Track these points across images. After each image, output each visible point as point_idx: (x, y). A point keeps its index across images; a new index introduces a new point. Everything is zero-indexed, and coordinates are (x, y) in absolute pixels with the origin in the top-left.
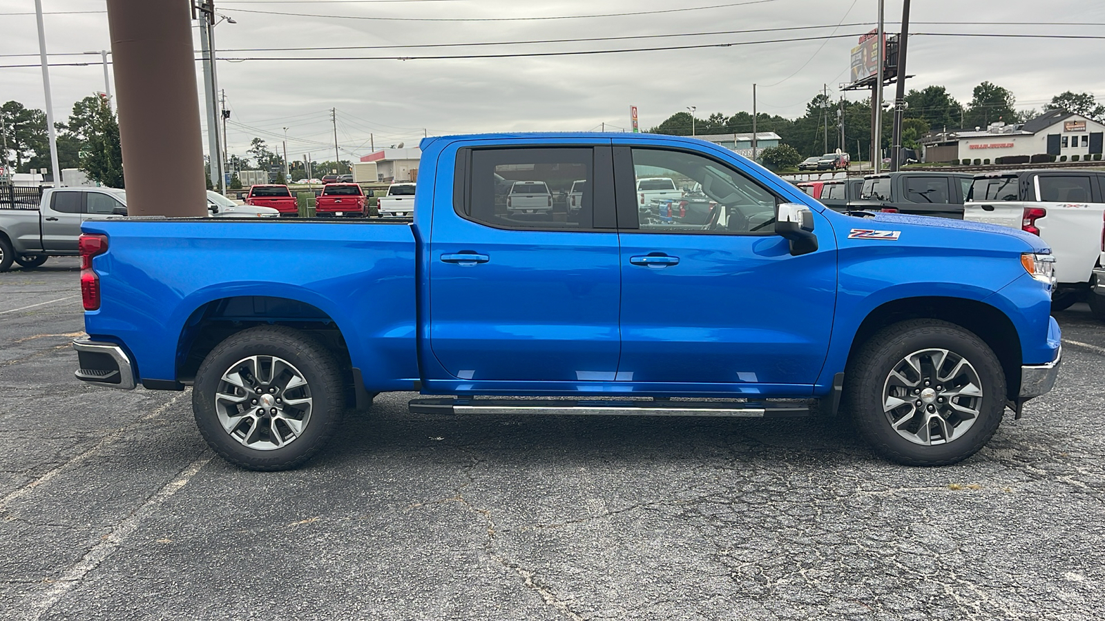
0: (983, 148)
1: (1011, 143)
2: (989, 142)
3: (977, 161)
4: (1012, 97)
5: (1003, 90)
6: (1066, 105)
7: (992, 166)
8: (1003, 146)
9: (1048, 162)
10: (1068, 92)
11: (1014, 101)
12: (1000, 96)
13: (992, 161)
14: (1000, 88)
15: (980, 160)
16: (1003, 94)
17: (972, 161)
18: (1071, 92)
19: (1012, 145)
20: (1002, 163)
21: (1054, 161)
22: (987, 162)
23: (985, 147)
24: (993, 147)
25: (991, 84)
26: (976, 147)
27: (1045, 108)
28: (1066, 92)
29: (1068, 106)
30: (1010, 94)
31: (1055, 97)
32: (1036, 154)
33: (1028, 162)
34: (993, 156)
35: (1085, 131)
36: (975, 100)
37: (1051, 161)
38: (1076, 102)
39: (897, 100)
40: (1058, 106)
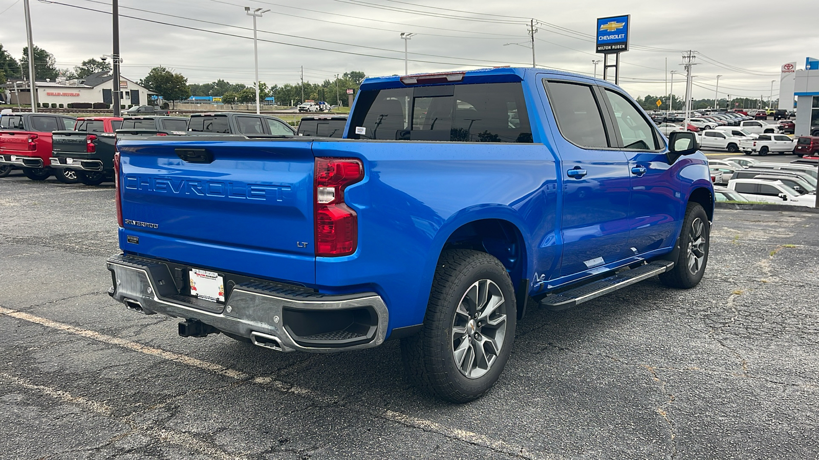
0: (57, 95)
1: (78, 93)
2: (62, 91)
3: (54, 105)
4: (53, 58)
5: (46, 52)
6: (92, 68)
7: (66, 109)
8: (72, 95)
9: (105, 108)
10: (93, 59)
11: (55, 61)
12: (44, 57)
13: (65, 106)
14: (44, 51)
15: (56, 104)
16: (46, 56)
17: (50, 105)
18: (95, 59)
19: (78, 95)
20: (73, 108)
21: (109, 108)
22: (61, 106)
23: (59, 95)
24: (65, 95)
25: (36, 47)
26: (52, 94)
27: (76, 69)
28: (91, 59)
29: (94, 69)
30: (51, 56)
31: (84, 62)
32: (96, 102)
33: (91, 108)
34: (66, 101)
35: (127, 88)
36: (23, 58)
37: (107, 108)
38: (99, 67)
39: (114, 56)
40: (86, 68)
